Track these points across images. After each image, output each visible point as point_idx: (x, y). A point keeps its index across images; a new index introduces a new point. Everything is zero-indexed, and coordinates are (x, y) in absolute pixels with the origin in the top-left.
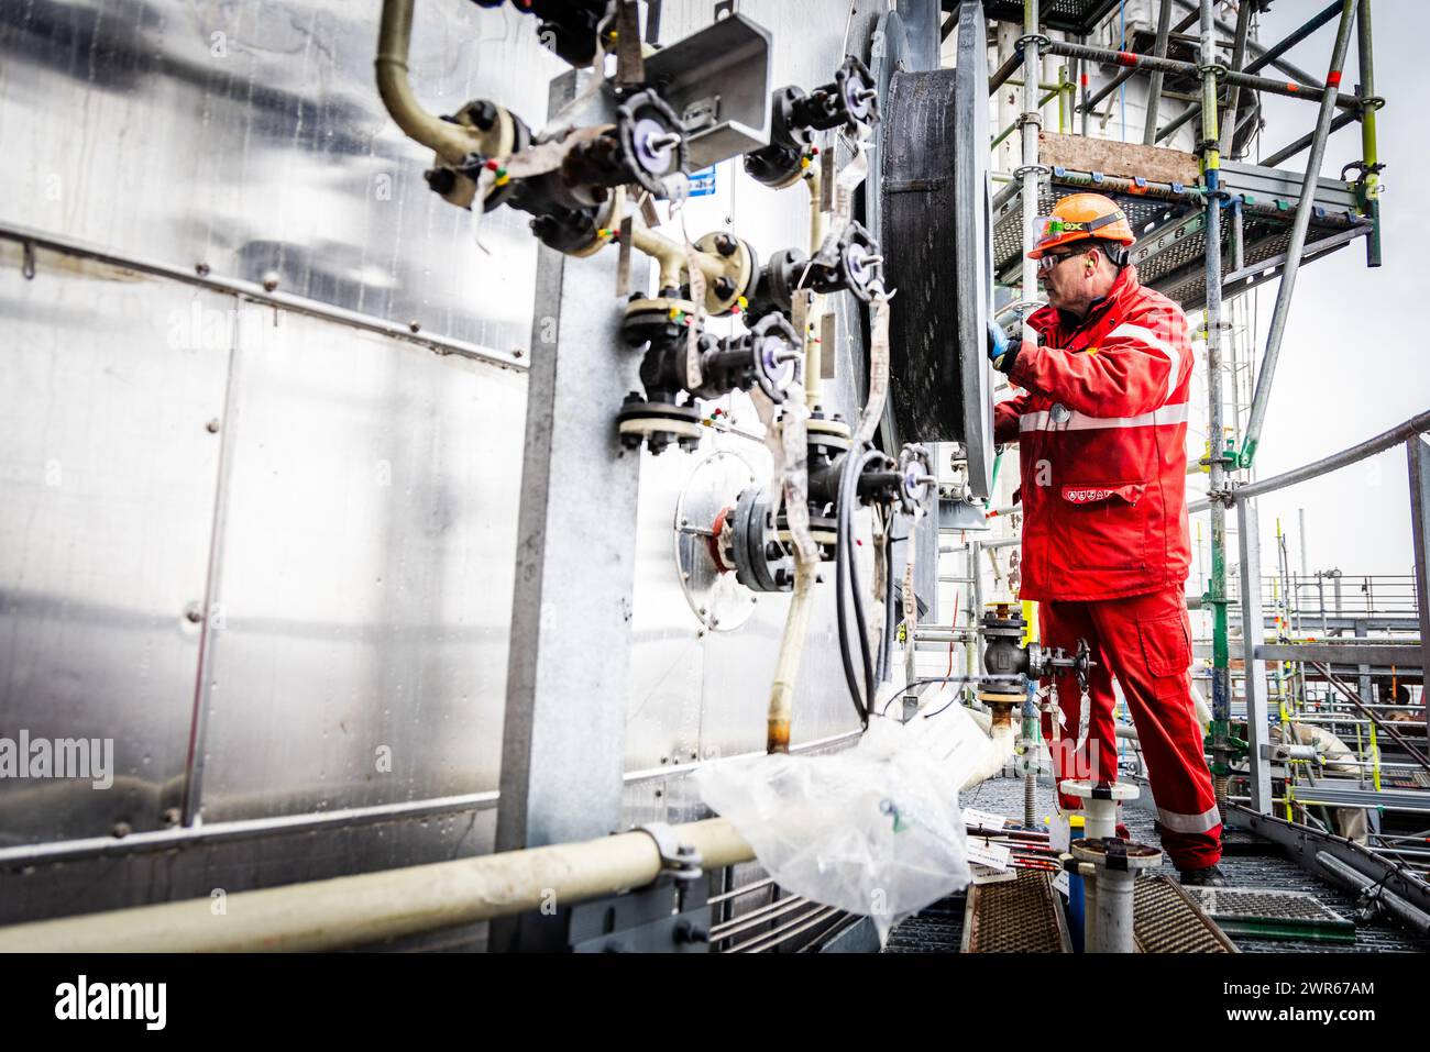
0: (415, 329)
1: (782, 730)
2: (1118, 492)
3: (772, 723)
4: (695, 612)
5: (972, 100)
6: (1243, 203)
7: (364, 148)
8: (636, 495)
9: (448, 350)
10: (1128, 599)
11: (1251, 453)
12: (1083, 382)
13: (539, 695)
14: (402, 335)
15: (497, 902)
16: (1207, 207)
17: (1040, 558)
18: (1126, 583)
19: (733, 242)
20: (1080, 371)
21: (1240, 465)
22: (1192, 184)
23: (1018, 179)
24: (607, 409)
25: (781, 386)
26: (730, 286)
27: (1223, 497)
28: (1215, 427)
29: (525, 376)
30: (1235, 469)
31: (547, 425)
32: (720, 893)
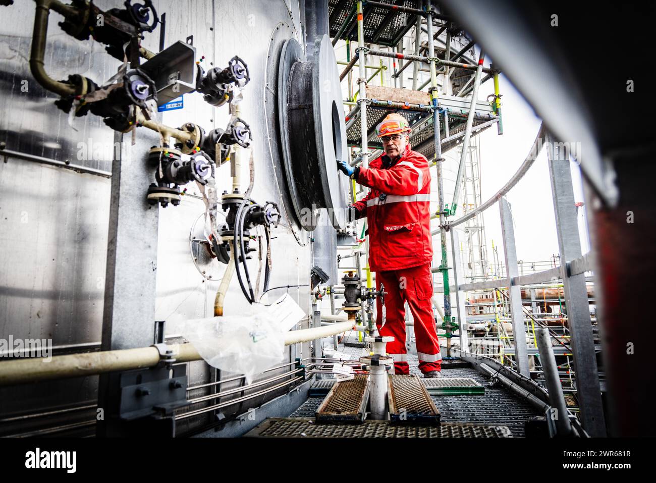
0: (68, 163)
1: (220, 310)
2: (405, 226)
3: (216, 308)
4: (200, 272)
5: (318, 73)
6: (448, 111)
7: (43, 94)
8: (157, 223)
9: (82, 171)
10: (411, 269)
11: (455, 209)
12: (385, 181)
13: (115, 299)
14: (61, 166)
15: (84, 369)
16: (434, 113)
17: (377, 255)
18: (410, 262)
19: (193, 126)
20: (383, 177)
21: (451, 214)
22: (428, 104)
23: (358, 104)
24: (143, 190)
25: (205, 178)
26: (192, 143)
27: (444, 227)
28: (441, 200)
29: (110, 180)
30: (449, 216)
31: (117, 197)
32: (214, 382)
